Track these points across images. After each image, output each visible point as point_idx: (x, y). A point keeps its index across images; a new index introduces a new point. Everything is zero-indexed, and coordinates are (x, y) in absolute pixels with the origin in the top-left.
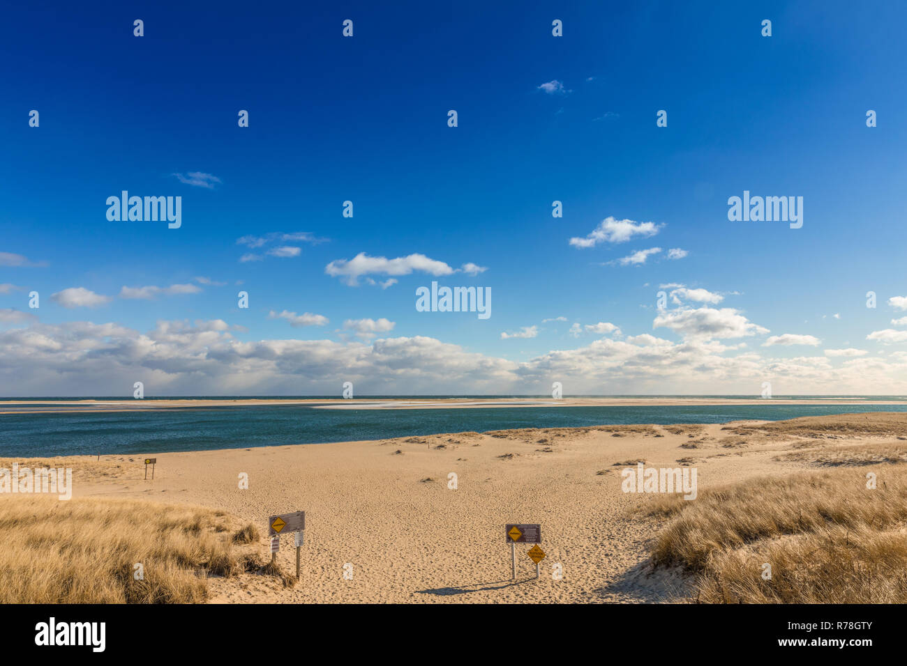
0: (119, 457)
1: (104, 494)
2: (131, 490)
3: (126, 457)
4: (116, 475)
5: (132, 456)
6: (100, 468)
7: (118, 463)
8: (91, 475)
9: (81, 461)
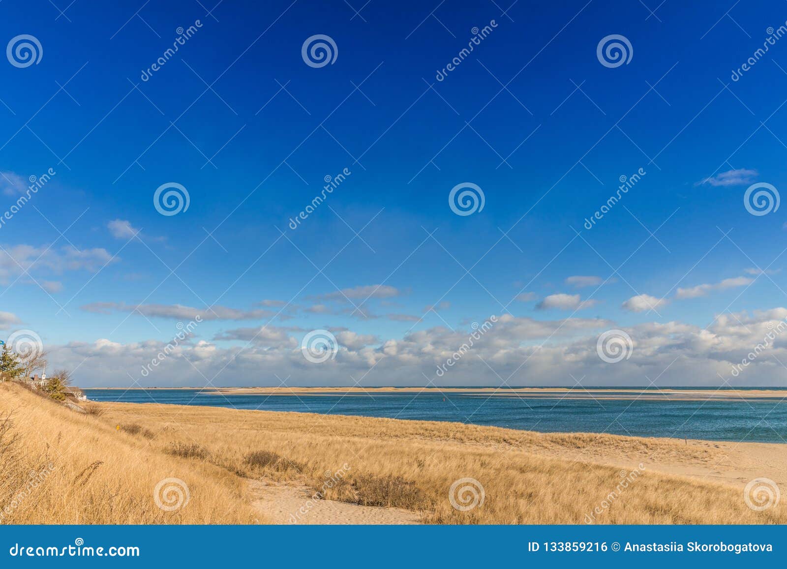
0: (704, 442)
1: (698, 475)
2: (722, 475)
3: (710, 443)
4: (706, 459)
5: (717, 443)
6: (689, 451)
7: (705, 448)
8: (683, 457)
9: (672, 443)
